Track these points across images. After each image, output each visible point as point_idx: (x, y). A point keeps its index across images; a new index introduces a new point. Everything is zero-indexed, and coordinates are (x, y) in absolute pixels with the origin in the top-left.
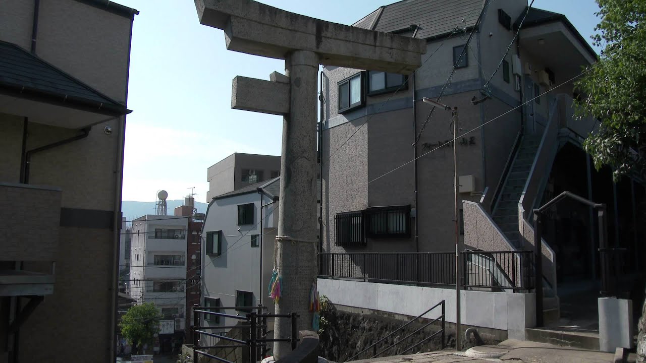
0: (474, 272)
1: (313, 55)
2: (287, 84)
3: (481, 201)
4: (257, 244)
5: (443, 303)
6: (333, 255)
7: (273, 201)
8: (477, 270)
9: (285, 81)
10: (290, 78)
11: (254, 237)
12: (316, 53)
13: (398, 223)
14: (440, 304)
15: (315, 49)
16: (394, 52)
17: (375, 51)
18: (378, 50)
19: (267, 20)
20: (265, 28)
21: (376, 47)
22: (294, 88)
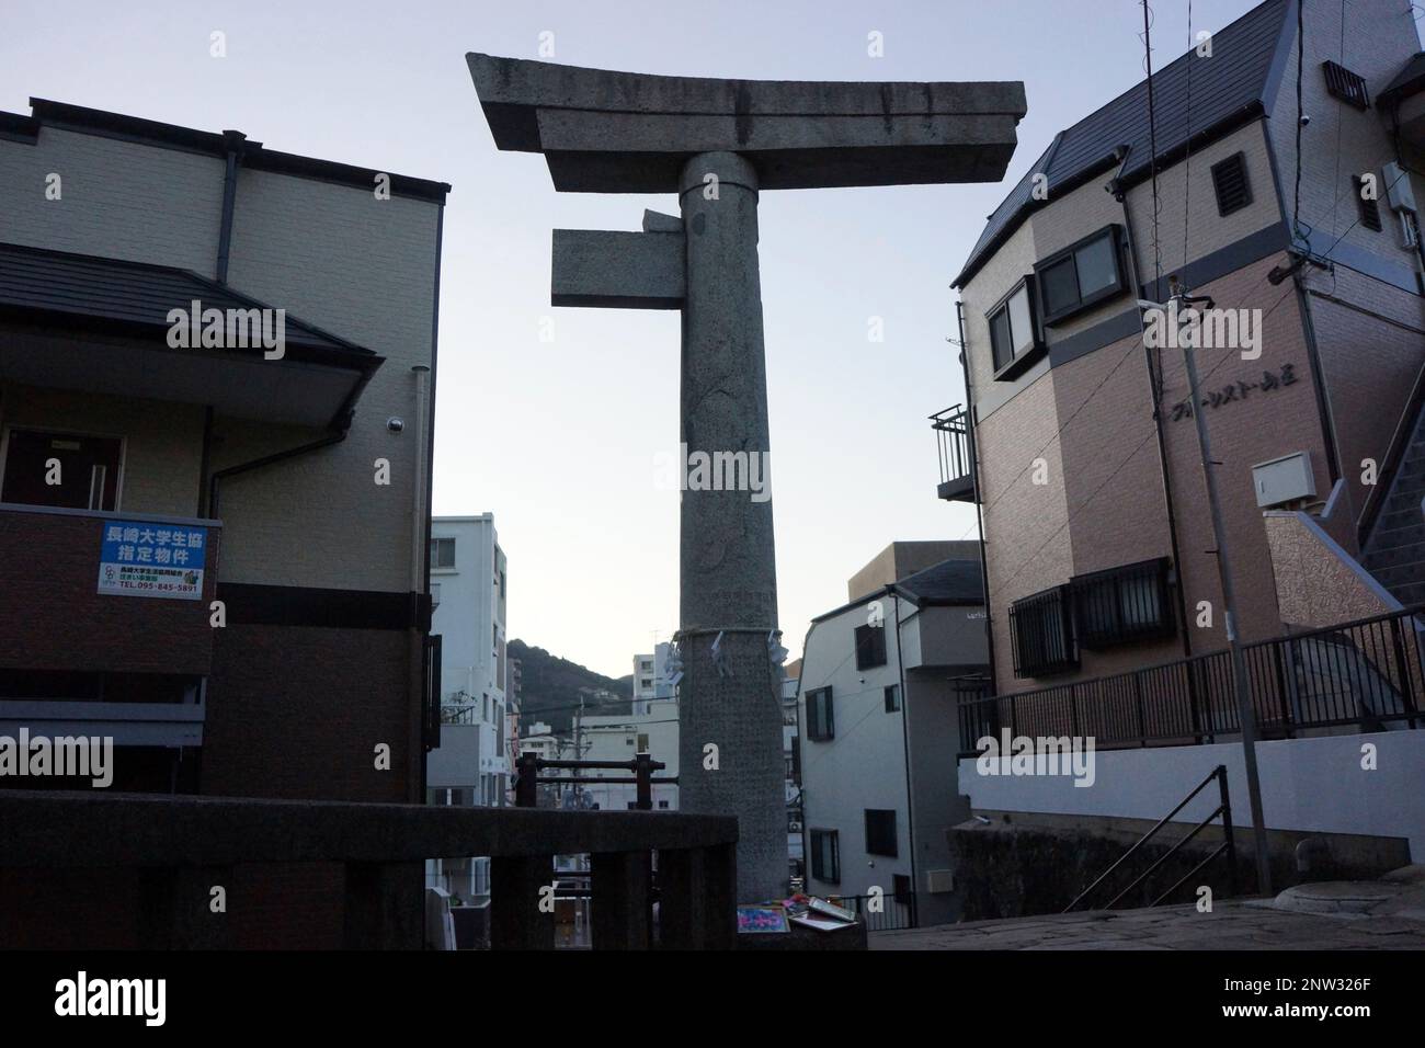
0: (1311, 692)
1: (733, 160)
2: (676, 233)
3: (1325, 513)
4: (896, 705)
5: (1221, 772)
6: (1012, 697)
7: (917, 609)
8: (1319, 685)
9: (672, 227)
10: (683, 221)
11: (889, 691)
12: (738, 153)
13: (1142, 607)
14: (1212, 777)
15: (737, 147)
16: (938, 122)
17: (889, 129)
18: (897, 124)
19: (619, 101)
20: (617, 118)
21: (887, 116)
22: (693, 237)
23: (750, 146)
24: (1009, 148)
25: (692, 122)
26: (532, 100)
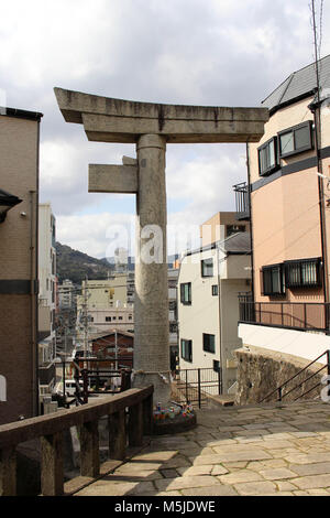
2: (135, 165)
5: (328, 353)
6: (260, 304)
7: (226, 256)
9: (133, 163)
10: (137, 160)
11: (214, 287)
13: (310, 276)
14: (325, 353)
15: (158, 132)
16: (235, 123)
17: (216, 126)
18: (219, 124)
19: (113, 111)
20: (113, 118)
21: (216, 121)
22: (141, 168)
23: (163, 132)
24: (262, 134)
25: (142, 121)
26: (80, 110)
